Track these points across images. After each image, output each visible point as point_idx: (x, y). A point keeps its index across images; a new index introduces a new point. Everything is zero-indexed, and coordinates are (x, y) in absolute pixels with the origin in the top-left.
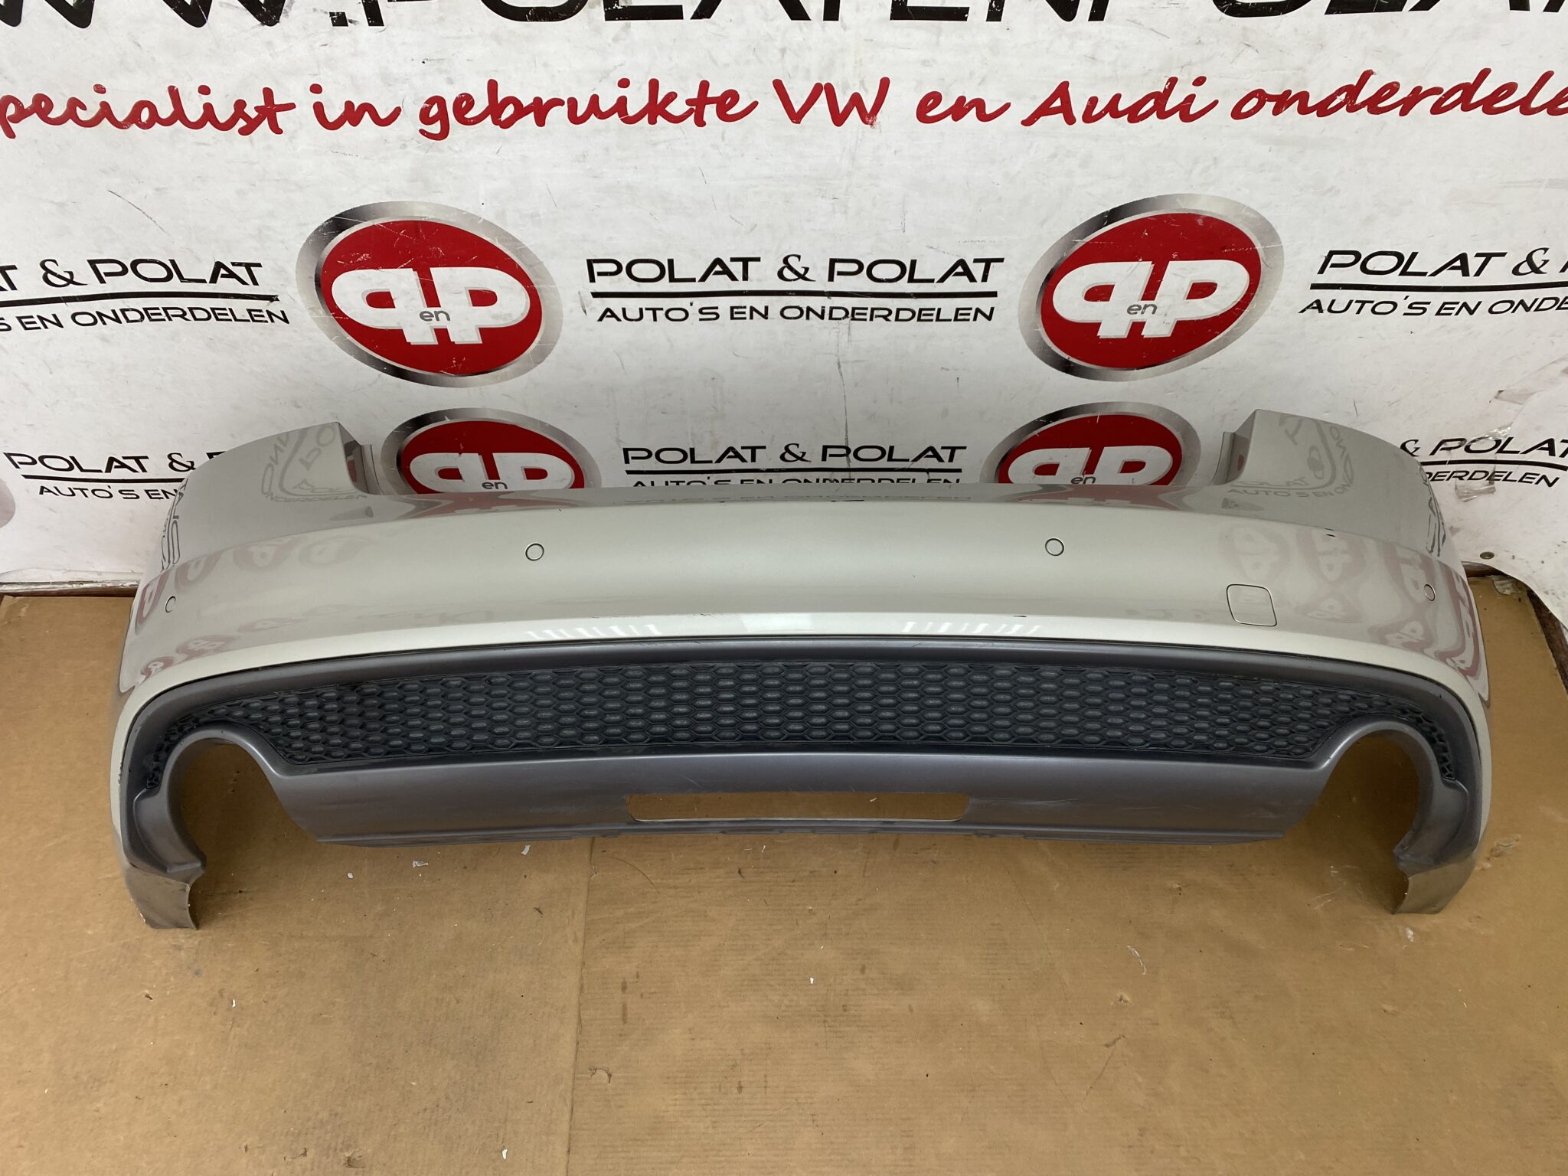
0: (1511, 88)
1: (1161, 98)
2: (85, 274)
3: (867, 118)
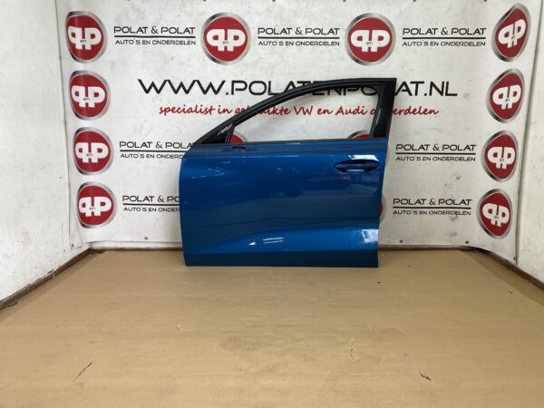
0: (415, 110)
1: (358, 110)
2: (164, 146)
3: (309, 113)
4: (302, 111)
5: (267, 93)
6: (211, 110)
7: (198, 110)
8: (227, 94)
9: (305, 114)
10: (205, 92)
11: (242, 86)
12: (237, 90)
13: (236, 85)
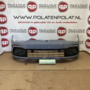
5: (41, 19)
6: (29, 22)
7: (26, 22)
8: (33, 19)
9: (49, 23)
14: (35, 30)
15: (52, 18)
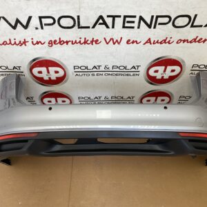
1: (165, 40)
3: (119, 43)
4: (112, 41)
5: (76, 27)
6: (25, 42)
7: (13, 42)
8: (37, 28)
9: (114, 43)
10: (14, 27)
11: (51, 21)
12: (46, 25)
13: (44, 21)
14: (58, 69)
15: (127, 25)
